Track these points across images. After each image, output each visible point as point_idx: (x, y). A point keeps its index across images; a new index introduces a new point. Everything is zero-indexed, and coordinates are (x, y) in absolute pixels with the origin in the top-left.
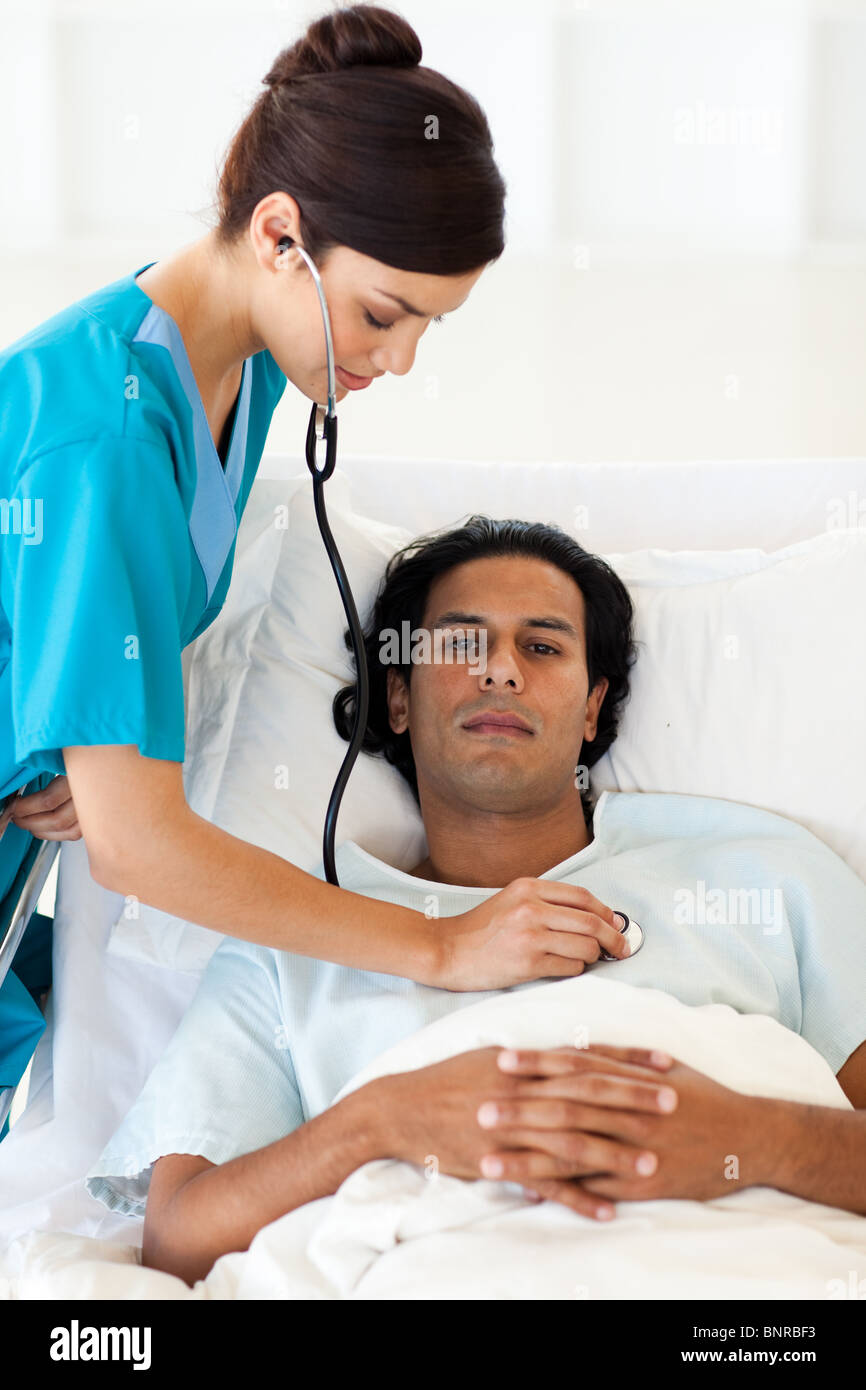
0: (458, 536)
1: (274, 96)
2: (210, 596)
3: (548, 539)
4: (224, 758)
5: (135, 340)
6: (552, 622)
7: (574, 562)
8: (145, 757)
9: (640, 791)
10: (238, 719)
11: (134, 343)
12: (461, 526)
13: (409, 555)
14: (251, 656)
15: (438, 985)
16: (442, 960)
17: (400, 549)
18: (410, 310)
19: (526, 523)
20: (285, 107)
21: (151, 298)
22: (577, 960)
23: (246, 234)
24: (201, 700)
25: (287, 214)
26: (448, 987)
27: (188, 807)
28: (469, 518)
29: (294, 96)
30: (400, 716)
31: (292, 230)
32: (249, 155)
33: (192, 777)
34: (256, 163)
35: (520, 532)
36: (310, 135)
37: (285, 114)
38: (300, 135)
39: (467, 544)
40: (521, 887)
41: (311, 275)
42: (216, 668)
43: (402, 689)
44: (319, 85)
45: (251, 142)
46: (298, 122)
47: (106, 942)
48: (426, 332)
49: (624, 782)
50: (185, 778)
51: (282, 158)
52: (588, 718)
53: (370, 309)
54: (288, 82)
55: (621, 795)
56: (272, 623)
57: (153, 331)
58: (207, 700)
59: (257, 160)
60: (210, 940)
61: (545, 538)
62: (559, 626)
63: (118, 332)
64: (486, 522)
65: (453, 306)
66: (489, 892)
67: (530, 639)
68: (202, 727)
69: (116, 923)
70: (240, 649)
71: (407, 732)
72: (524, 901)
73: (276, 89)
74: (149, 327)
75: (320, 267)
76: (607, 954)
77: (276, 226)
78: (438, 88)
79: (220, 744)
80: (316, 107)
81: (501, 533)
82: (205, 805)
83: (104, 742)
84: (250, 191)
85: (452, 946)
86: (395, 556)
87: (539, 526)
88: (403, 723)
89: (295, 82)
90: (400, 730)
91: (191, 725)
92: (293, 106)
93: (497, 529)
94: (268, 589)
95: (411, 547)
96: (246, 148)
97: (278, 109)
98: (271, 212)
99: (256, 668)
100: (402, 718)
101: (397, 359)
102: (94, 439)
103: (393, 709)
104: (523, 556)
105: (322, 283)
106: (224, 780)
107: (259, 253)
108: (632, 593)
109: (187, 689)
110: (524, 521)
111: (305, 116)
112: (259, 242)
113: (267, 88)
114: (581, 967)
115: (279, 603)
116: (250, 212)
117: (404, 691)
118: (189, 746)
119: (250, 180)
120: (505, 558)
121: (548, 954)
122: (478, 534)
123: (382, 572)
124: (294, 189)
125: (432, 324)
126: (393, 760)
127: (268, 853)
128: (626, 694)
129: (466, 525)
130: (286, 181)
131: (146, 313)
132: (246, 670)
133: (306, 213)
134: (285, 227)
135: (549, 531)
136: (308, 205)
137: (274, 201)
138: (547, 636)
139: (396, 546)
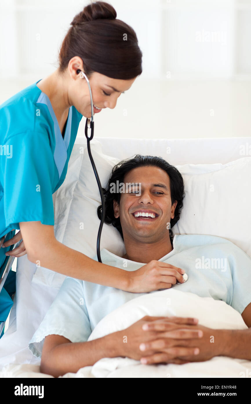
0: (132, 161)
1: (74, 28)
2: (60, 178)
3: (158, 161)
4: (66, 225)
5: (37, 102)
6: (161, 185)
7: (166, 167)
8: (43, 224)
9: (186, 234)
10: (70, 214)
11: (37, 104)
12: (133, 158)
13: (119, 166)
14: (73, 196)
15: (128, 291)
16: (129, 284)
17: (116, 164)
18: (115, 90)
19: (152, 157)
20: (77, 32)
21: (41, 90)
22: (169, 283)
23: (67, 69)
24: (59, 209)
25: (79, 63)
26: (132, 291)
27: (56, 239)
28: (136, 155)
29: (80, 28)
30: (117, 213)
31: (81, 67)
32: (67, 45)
33: (56, 231)
34: (69, 48)
35: (150, 159)
36: (85, 40)
37: (78, 34)
38: (82, 40)
39: (135, 163)
40: (153, 263)
41: (86, 81)
42: (63, 199)
43: (117, 205)
44: (88, 25)
45: (68, 42)
46: (82, 36)
47: (32, 279)
48: (120, 96)
49: (182, 232)
50: (54, 231)
51: (77, 47)
52: (172, 212)
53: (104, 90)
54: (78, 24)
55: (180, 236)
56: (79, 186)
57: (42, 100)
58: (60, 209)
59: (70, 47)
60: (62, 278)
61: (158, 160)
62: (162, 186)
63: (32, 100)
64: (140, 156)
65: (127, 89)
66: (144, 264)
67: (154, 190)
68: (59, 215)
69: (34, 274)
70: (70, 193)
71: (119, 218)
72: (155, 267)
73: (75, 26)
74: (41, 99)
75: (89, 78)
76: (178, 282)
77: (76, 66)
78: (122, 25)
79: (64, 222)
80: (87, 32)
81: (145, 160)
82: (60, 239)
83: (31, 220)
84: (68, 56)
85: (133, 280)
86: (115, 166)
87: (156, 157)
88: (118, 215)
89: (81, 24)
90: (117, 217)
91: (56, 216)
92: (80, 31)
93: (144, 159)
94: (78, 176)
95: (119, 164)
96: (66, 44)
97: (75, 32)
98: (74, 62)
99: (75, 199)
100: (117, 214)
101: (111, 104)
102: (25, 132)
103: (115, 211)
104: (152, 166)
105: (89, 83)
106: (66, 232)
107: (71, 75)
108: (183, 177)
109: (55, 206)
110: (151, 156)
111: (84, 34)
112: (71, 71)
113: (72, 26)
114: (170, 285)
115: (81, 180)
116: (68, 62)
117: (118, 206)
118: (56, 222)
119: (68, 53)
120: (146, 167)
121: (161, 282)
122: (138, 160)
123: (111, 171)
124: (81, 56)
125: (122, 94)
126: (115, 226)
127: (79, 252)
128: (182, 207)
129: (135, 158)
130: (79, 53)
131: (40, 95)
132: (72, 199)
133: (85, 62)
134: (78, 66)
135: (159, 159)
136: (85, 60)
137: (75, 59)
138: (159, 189)
139: (115, 163)
